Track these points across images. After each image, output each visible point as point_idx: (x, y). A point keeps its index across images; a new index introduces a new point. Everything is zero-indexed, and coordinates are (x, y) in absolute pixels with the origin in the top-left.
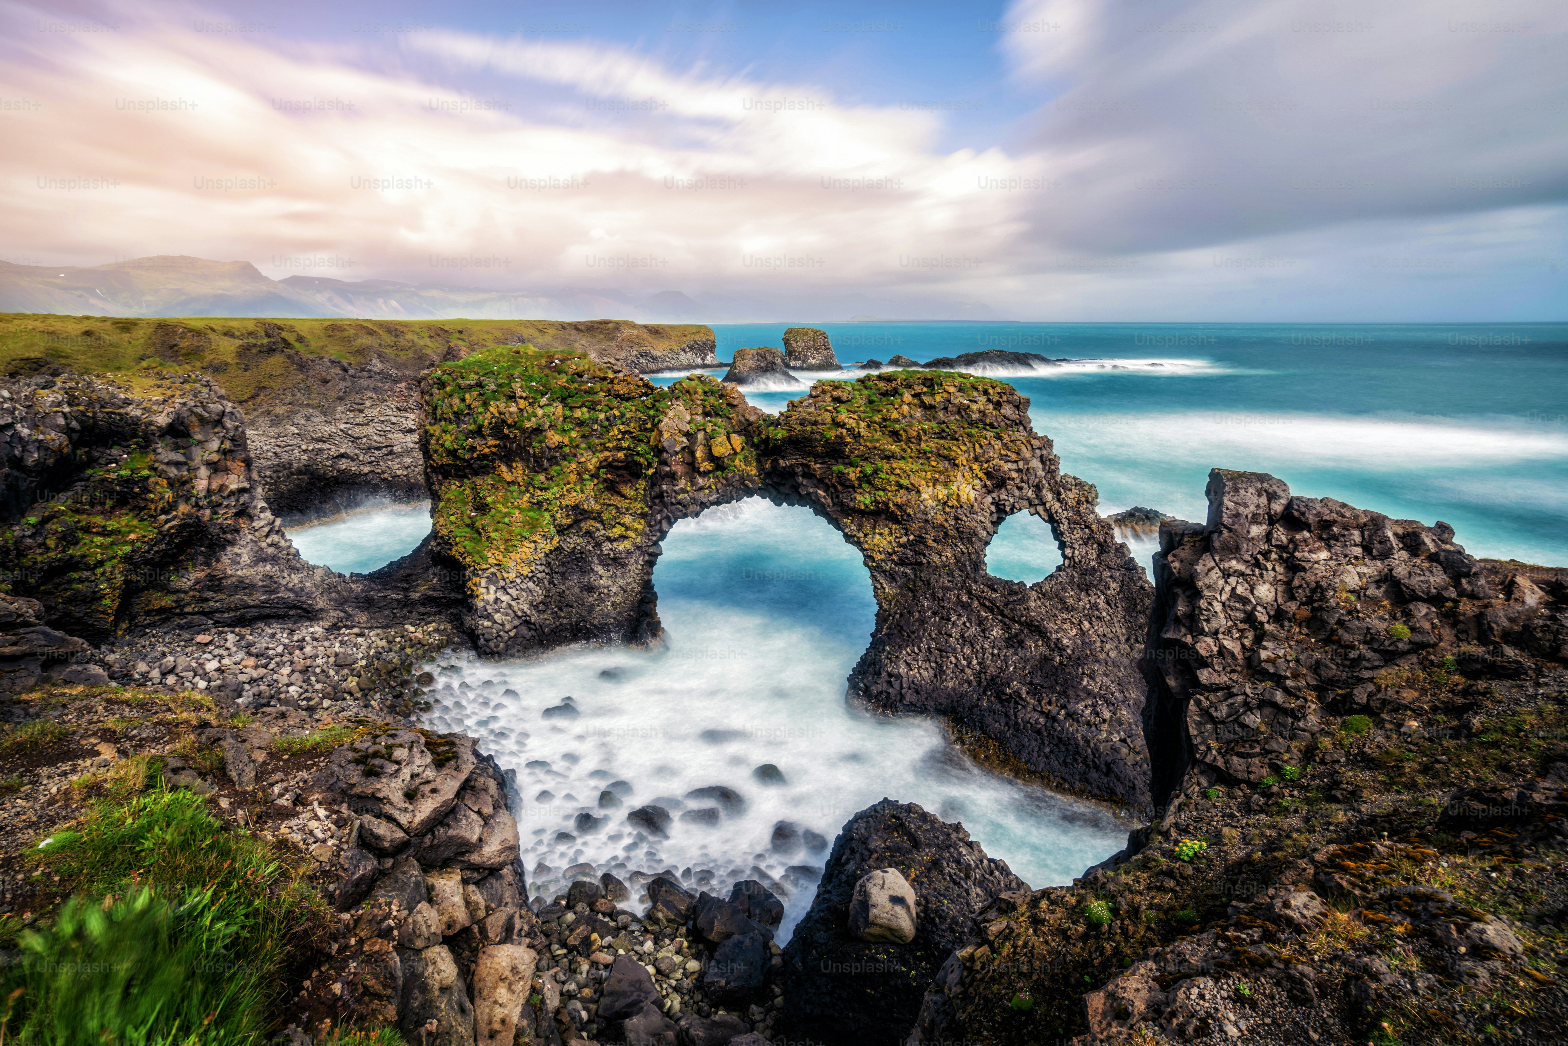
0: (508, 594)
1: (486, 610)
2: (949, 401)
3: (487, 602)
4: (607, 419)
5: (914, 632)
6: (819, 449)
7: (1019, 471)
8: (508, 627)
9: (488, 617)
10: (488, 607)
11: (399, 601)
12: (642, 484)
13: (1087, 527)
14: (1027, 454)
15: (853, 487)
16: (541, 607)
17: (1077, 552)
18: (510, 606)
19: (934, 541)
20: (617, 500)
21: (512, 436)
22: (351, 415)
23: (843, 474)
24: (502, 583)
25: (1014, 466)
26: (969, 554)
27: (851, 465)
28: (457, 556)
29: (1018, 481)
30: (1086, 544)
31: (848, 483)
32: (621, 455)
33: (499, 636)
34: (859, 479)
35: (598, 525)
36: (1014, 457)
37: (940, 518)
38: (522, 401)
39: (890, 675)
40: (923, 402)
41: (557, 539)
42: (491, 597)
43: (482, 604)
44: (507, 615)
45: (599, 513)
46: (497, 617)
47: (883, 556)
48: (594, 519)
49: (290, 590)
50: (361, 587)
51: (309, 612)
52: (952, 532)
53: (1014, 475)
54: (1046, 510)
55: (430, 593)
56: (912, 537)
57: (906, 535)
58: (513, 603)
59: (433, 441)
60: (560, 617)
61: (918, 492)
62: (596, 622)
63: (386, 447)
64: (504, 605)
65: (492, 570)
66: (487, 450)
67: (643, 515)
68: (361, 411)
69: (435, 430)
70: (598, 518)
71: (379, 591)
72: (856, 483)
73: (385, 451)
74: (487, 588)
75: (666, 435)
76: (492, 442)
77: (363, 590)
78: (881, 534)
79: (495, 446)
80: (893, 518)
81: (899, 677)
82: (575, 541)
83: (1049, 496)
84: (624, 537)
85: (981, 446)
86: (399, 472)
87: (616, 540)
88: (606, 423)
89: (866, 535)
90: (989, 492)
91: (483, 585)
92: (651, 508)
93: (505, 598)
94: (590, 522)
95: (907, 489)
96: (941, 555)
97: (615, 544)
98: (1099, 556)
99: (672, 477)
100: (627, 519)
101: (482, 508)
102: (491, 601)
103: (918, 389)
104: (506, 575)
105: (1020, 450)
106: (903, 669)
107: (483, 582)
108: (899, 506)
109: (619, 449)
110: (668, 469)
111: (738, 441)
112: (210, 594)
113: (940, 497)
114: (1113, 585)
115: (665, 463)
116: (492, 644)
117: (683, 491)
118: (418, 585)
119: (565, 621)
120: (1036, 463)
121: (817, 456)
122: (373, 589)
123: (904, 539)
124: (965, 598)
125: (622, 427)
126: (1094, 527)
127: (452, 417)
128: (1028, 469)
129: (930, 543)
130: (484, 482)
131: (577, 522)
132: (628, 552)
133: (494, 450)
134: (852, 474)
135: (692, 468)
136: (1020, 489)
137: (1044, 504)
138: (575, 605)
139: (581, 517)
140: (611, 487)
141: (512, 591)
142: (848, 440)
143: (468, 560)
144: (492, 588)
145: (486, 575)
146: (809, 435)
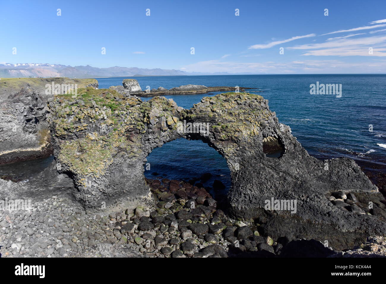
0: (96, 183)
1: (88, 191)
2: (246, 102)
5: (249, 179)
6: (207, 120)
7: (269, 123)
8: (97, 196)
9: (89, 193)
10: (89, 189)
12: (140, 137)
13: (290, 139)
14: (270, 118)
15: (219, 132)
16: (109, 186)
17: (288, 148)
18: (97, 188)
19: (248, 148)
20: (131, 143)
21: (93, 122)
23: (216, 128)
24: (94, 179)
25: (267, 122)
26: (259, 151)
27: (218, 125)
28: (73, 171)
29: (268, 127)
31: (218, 131)
32: (132, 126)
33: (94, 200)
35: (126, 153)
36: (267, 119)
37: (249, 141)
38: (97, 109)
39: (245, 194)
40: (238, 103)
41: (112, 159)
42: (90, 186)
43: (87, 189)
44: (96, 191)
45: (126, 149)
46: (93, 193)
48: (124, 151)
50: (27, 187)
53: (267, 125)
54: (277, 135)
55: (57, 186)
56: (241, 147)
57: (239, 147)
58: (99, 187)
59: (57, 126)
60: (115, 189)
61: (242, 132)
62: (127, 189)
64: (95, 188)
65: (90, 175)
66: (83, 128)
67: (141, 148)
69: (58, 121)
71: (35, 188)
72: (220, 131)
74: (88, 182)
75: (151, 118)
76: (85, 125)
77: (28, 189)
78: (229, 147)
79: (86, 126)
80: (234, 142)
81: (248, 194)
82: (118, 160)
83: (277, 131)
84: (134, 157)
85: (257, 116)
87: (132, 158)
88: (126, 115)
89: (225, 148)
90: (262, 130)
91: (86, 181)
92: (144, 145)
93: (96, 185)
94: (123, 152)
95: (238, 131)
96: (251, 152)
97: (131, 159)
98: (294, 148)
99: (153, 133)
100: (135, 150)
101: (82, 150)
103: (236, 99)
104: (96, 176)
105: (268, 116)
106: (249, 192)
107: (86, 180)
108: (237, 138)
109: (131, 124)
111: (176, 119)
113: (248, 134)
114: (300, 156)
115: (150, 128)
116: (92, 204)
117: (157, 138)
118: (51, 184)
119: (117, 190)
120: (273, 121)
122: (32, 188)
124: (262, 166)
125: (132, 116)
126: (292, 139)
127: (66, 116)
129: (247, 149)
130: (82, 141)
131: (118, 153)
132: (135, 162)
133: (85, 128)
134: (219, 128)
135: (161, 129)
136: (269, 129)
137: (276, 133)
138: (119, 184)
139: (120, 151)
140: (129, 138)
141: (98, 182)
142: (217, 116)
143: (78, 172)
144: (90, 182)
145: (87, 177)
146: (203, 116)
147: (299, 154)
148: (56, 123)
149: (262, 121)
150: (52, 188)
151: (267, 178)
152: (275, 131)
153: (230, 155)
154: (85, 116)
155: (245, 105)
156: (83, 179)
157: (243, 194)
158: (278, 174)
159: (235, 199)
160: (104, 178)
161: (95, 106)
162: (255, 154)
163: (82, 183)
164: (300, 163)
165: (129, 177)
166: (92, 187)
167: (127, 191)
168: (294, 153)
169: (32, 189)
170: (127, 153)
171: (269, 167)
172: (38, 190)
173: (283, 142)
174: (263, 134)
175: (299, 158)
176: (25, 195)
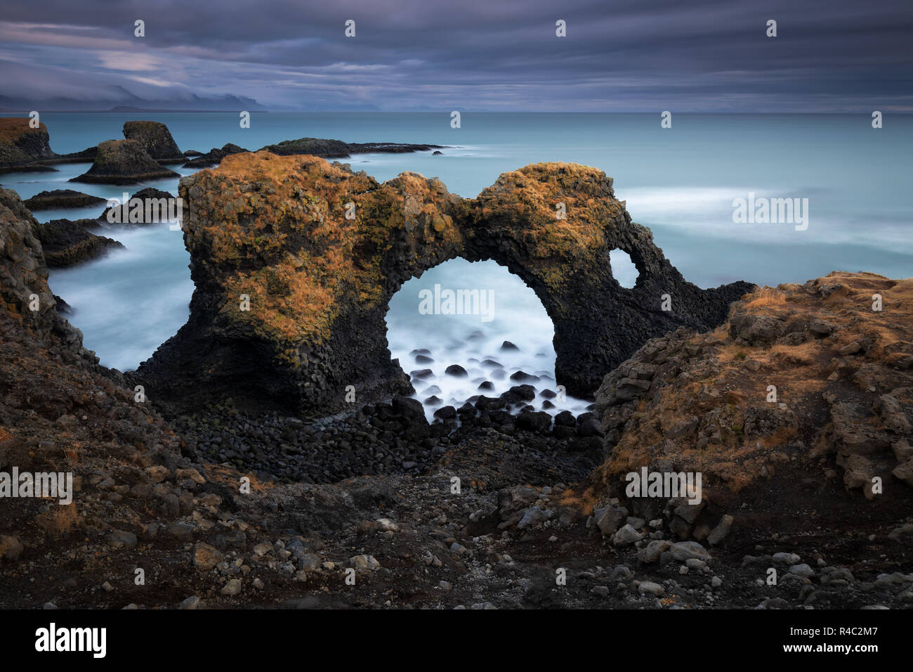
0: (317, 357)
2: (577, 183)
3: (304, 367)
5: (597, 328)
6: (514, 220)
7: (616, 223)
8: (321, 383)
9: (306, 378)
10: (304, 370)
12: (378, 258)
14: (620, 213)
15: (535, 243)
16: (335, 363)
18: (319, 367)
19: (588, 271)
20: (360, 273)
21: (297, 229)
23: (529, 235)
24: (312, 350)
25: (613, 221)
26: (607, 277)
27: (533, 228)
28: (264, 335)
29: (616, 230)
30: (653, 262)
31: (532, 241)
32: (362, 237)
33: (316, 392)
34: (538, 238)
36: (613, 215)
37: (589, 257)
38: (304, 199)
39: (595, 356)
40: (563, 184)
41: (338, 308)
42: (306, 362)
43: (297, 369)
44: (319, 373)
45: (354, 284)
46: (313, 377)
47: (558, 286)
48: (352, 289)
52: (596, 265)
53: (615, 226)
54: (631, 245)
56: (576, 271)
57: (572, 269)
58: (322, 364)
61: (576, 241)
64: (315, 367)
65: (304, 340)
66: (277, 244)
67: (381, 282)
69: (218, 230)
72: (537, 241)
74: (300, 356)
75: (407, 219)
76: (281, 236)
78: (554, 272)
79: (284, 239)
80: (564, 260)
81: (601, 356)
82: (346, 308)
84: (367, 300)
85: (598, 210)
87: (364, 303)
89: (545, 274)
90: (607, 238)
91: (298, 354)
92: (387, 275)
93: (315, 361)
94: (351, 292)
95: (570, 240)
96: (593, 280)
97: (364, 307)
98: (662, 269)
99: (407, 250)
100: (368, 287)
101: (280, 292)
102: (307, 366)
103: (560, 176)
106: (603, 351)
107: (297, 351)
108: (567, 252)
109: (361, 232)
110: (403, 244)
111: (448, 219)
113: (587, 243)
115: (401, 240)
116: (312, 400)
117: (414, 259)
121: (512, 224)
123: (571, 273)
124: (616, 303)
126: (655, 252)
128: (620, 222)
129: (586, 273)
130: (280, 269)
132: (372, 311)
133: (283, 242)
134: (534, 234)
135: (421, 241)
137: (630, 241)
139: (347, 288)
140: (357, 264)
141: (320, 354)
142: (530, 212)
144: (305, 355)
145: (298, 346)
146: (506, 211)
147: (670, 279)
149: (606, 218)
152: (626, 237)
153: (555, 286)
154: (283, 218)
155: (575, 188)
156: (292, 350)
157: (591, 357)
158: (647, 317)
159: (578, 366)
161: (301, 195)
162: (600, 282)
163: (289, 358)
165: (363, 343)
166: (309, 366)
167: (362, 371)
168: (661, 278)
170: (356, 293)
171: (629, 305)
173: (643, 258)
174: (608, 245)
175: (671, 286)
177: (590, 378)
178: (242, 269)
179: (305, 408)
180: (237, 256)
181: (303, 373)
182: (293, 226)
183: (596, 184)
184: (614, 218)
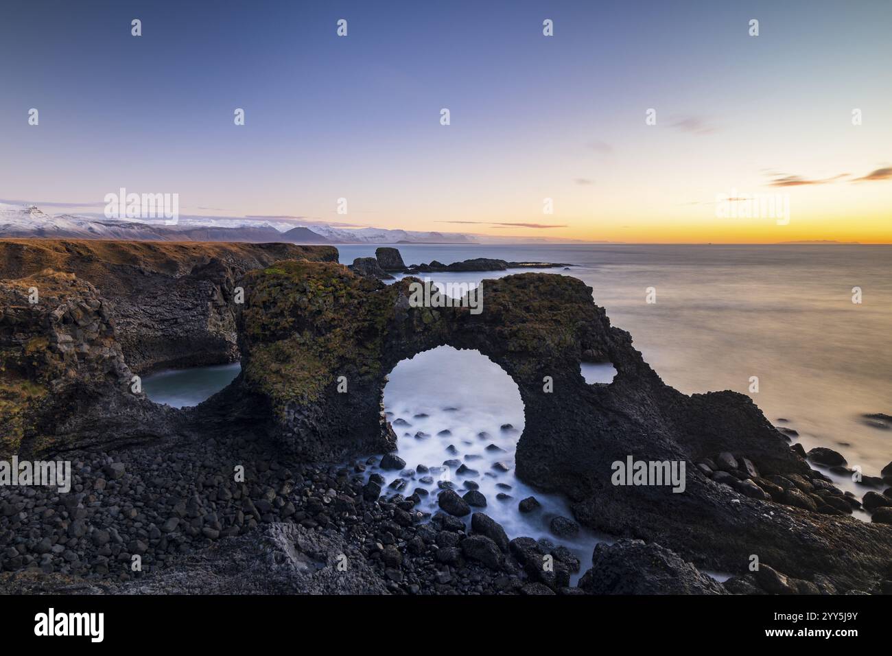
0: (302, 414)
3: (289, 421)
4: (359, 303)
5: (554, 420)
6: (488, 318)
7: (591, 326)
8: (303, 435)
9: (291, 431)
10: (289, 424)
11: (219, 423)
12: (378, 341)
13: (629, 355)
15: (507, 339)
16: (322, 420)
18: (303, 422)
19: (555, 367)
20: (363, 351)
21: (303, 315)
22: (149, 300)
23: (501, 331)
24: (298, 408)
25: (589, 324)
27: (505, 326)
28: (266, 392)
29: (592, 332)
30: (630, 364)
31: (504, 336)
32: (366, 324)
33: (297, 442)
34: (510, 334)
35: (354, 367)
36: (589, 319)
37: (557, 354)
38: (310, 294)
39: (546, 446)
41: (331, 377)
42: (292, 417)
43: (286, 422)
44: (302, 427)
45: (354, 360)
46: (296, 429)
47: (526, 377)
48: (352, 363)
49: (144, 424)
51: (158, 438)
53: (590, 329)
54: (607, 347)
55: (241, 416)
56: (543, 365)
57: (539, 364)
58: (306, 420)
60: (333, 425)
61: (544, 340)
62: (353, 426)
63: (173, 319)
64: (299, 421)
65: (292, 400)
66: (286, 325)
67: (380, 359)
68: (156, 298)
70: (354, 362)
71: (206, 418)
72: (508, 337)
73: (172, 322)
74: (288, 412)
76: (290, 319)
78: (524, 364)
79: (292, 322)
80: (531, 355)
83: (608, 339)
84: (367, 373)
86: (181, 335)
87: (363, 375)
88: (358, 306)
89: (515, 365)
90: (580, 338)
91: (286, 409)
92: (384, 355)
93: (300, 417)
95: (539, 338)
97: (363, 377)
99: (398, 336)
100: (370, 362)
102: (292, 420)
103: (537, 283)
104: (301, 402)
108: (534, 348)
109: (365, 320)
110: (397, 331)
111: (436, 314)
112: (87, 433)
113: (556, 342)
114: (648, 386)
115: (394, 328)
116: (293, 448)
117: (405, 344)
118: (233, 411)
119: (335, 427)
122: (201, 417)
123: (538, 367)
124: (578, 399)
125: (367, 308)
126: (633, 354)
128: (597, 325)
130: (284, 344)
131: (342, 366)
132: (370, 381)
133: (291, 324)
134: (506, 331)
135: (411, 330)
137: (606, 343)
138: (340, 417)
139: (344, 362)
140: (360, 344)
141: (305, 412)
142: (503, 313)
143: (275, 394)
144: (292, 411)
145: (288, 403)
147: (646, 381)
148: (246, 316)
149: (580, 321)
150: (232, 419)
151: (586, 419)
154: (292, 306)
155: (551, 294)
156: (282, 407)
158: (605, 415)
160: (317, 407)
161: (308, 290)
163: (279, 412)
164: (647, 398)
165: (358, 406)
166: (294, 421)
169: (200, 420)
170: (356, 366)
171: (590, 402)
172: (210, 421)
174: (582, 344)
176: (189, 429)
177: (537, 466)
178: (263, 341)
179: (287, 454)
180: (260, 332)
181: (287, 425)
182: (299, 313)
183: (574, 292)
184: (590, 321)
